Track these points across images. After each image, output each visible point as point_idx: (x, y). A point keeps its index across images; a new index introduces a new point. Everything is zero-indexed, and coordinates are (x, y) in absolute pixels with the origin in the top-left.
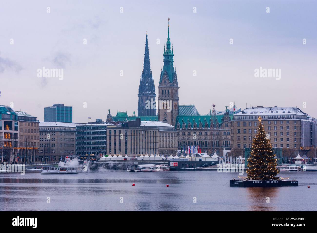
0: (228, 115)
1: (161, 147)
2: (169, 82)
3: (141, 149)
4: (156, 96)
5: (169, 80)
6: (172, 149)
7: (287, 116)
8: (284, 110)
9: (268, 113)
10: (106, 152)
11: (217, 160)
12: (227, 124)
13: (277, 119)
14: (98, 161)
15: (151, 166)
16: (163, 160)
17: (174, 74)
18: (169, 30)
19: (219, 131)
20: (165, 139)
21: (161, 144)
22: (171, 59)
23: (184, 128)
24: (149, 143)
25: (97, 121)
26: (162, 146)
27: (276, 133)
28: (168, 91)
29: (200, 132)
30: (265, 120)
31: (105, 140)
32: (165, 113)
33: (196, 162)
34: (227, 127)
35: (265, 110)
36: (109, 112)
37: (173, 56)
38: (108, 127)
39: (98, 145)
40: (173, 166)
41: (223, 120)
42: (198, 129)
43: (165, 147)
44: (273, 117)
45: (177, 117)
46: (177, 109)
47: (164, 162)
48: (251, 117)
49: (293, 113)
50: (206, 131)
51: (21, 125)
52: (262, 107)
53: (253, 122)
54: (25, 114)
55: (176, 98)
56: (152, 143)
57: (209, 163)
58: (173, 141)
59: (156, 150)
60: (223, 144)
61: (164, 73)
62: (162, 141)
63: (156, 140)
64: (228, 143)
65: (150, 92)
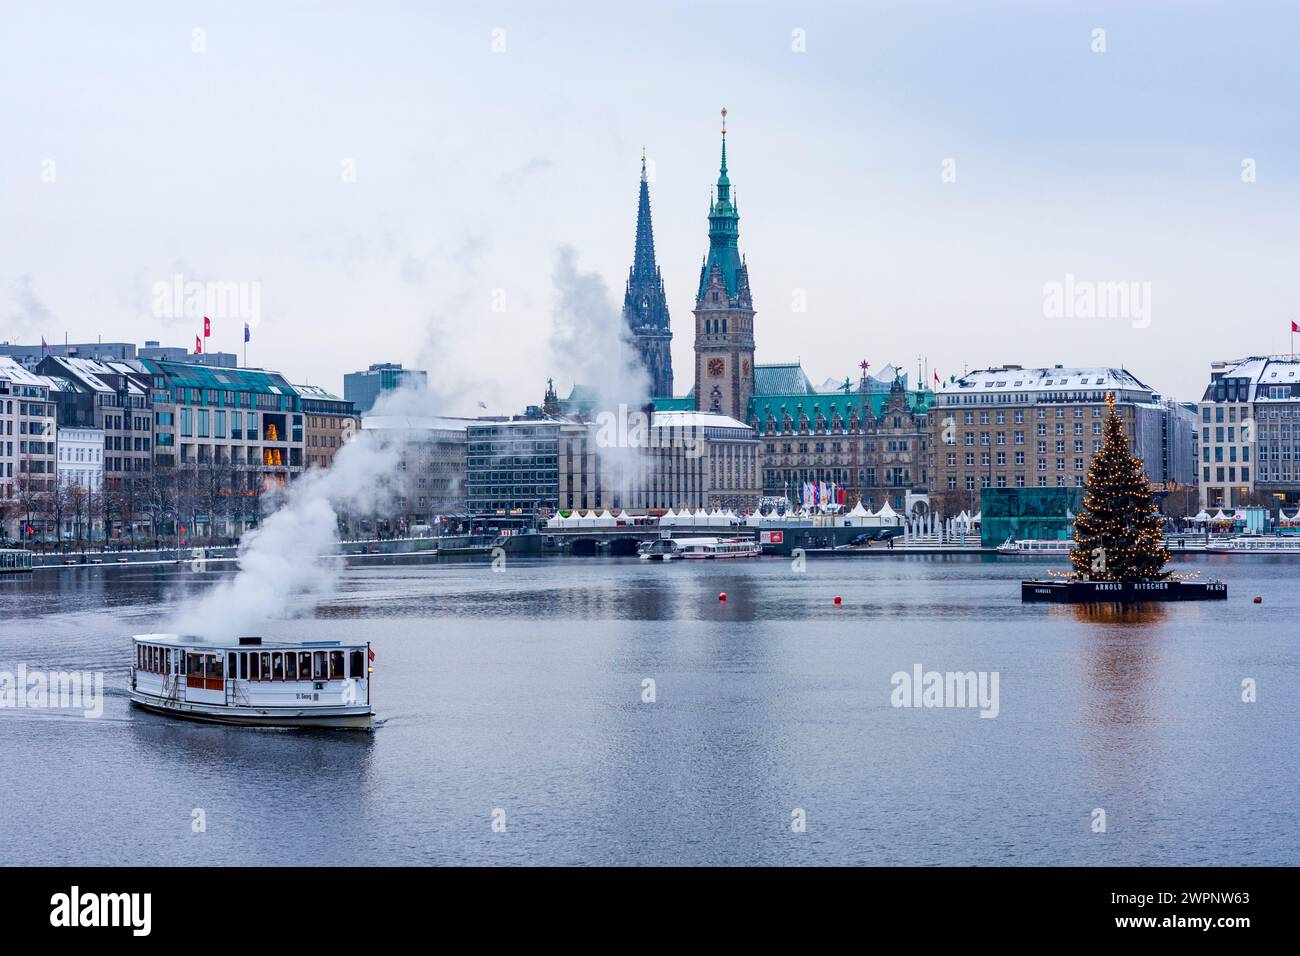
0: (900, 391)
1: (714, 488)
2: (728, 298)
3: (659, 494)
4: (670, 339)
5: (725, 289)
6: (746, 493)
7: (1094, 394)
8: (1085, 377)
9: (1038, 385)
10: (557, 504)
11: (893, 524)
12: (900, 419)
13: (1065, 404)
14: (541, 530)
15: (711, 542)
16: (733, 525)
17: (741, 274)
18: (724, 144)
19: (876, 438)
20: (726, 465)
21: (714, 479)
22: (730, 231)
23: (770, 433)
24: (682, 477)
25: (527, 413)
26: (717, 485)
27: (1063, 444)
28: (724, 322)
29: (818, 444)
30: (1029, 404)
31: (555, 467)
32: (716, 388)
33: (836, 530)
34: (900, 427)
35: (1029, 376)
36: (551, 387)
37: (736, 220)
38: (563, 429)
39: (532, 482)
40: (769, 542)
41: (888, 407)
42: (812, 433)
43: (726, 487)
44: (1053, 396)
45: (750, 399)
46: (749, 377)
47: (737, 531)
48: (986, 397)
49: (1113, 384)
50: (837, 439)
51: (311, 425)
52: (1019, 368)
53: (994, 412)
54: (319, 392)
55: (746, 343)
56: (690, 476)
57: (874, 534)
58: (749, 471)
59: (701, 495)
60: (889, 477)
61: (711, 271)
62: (718, 471)
63: (701, 468)
64: (903, 474)
65: (656, 327)
